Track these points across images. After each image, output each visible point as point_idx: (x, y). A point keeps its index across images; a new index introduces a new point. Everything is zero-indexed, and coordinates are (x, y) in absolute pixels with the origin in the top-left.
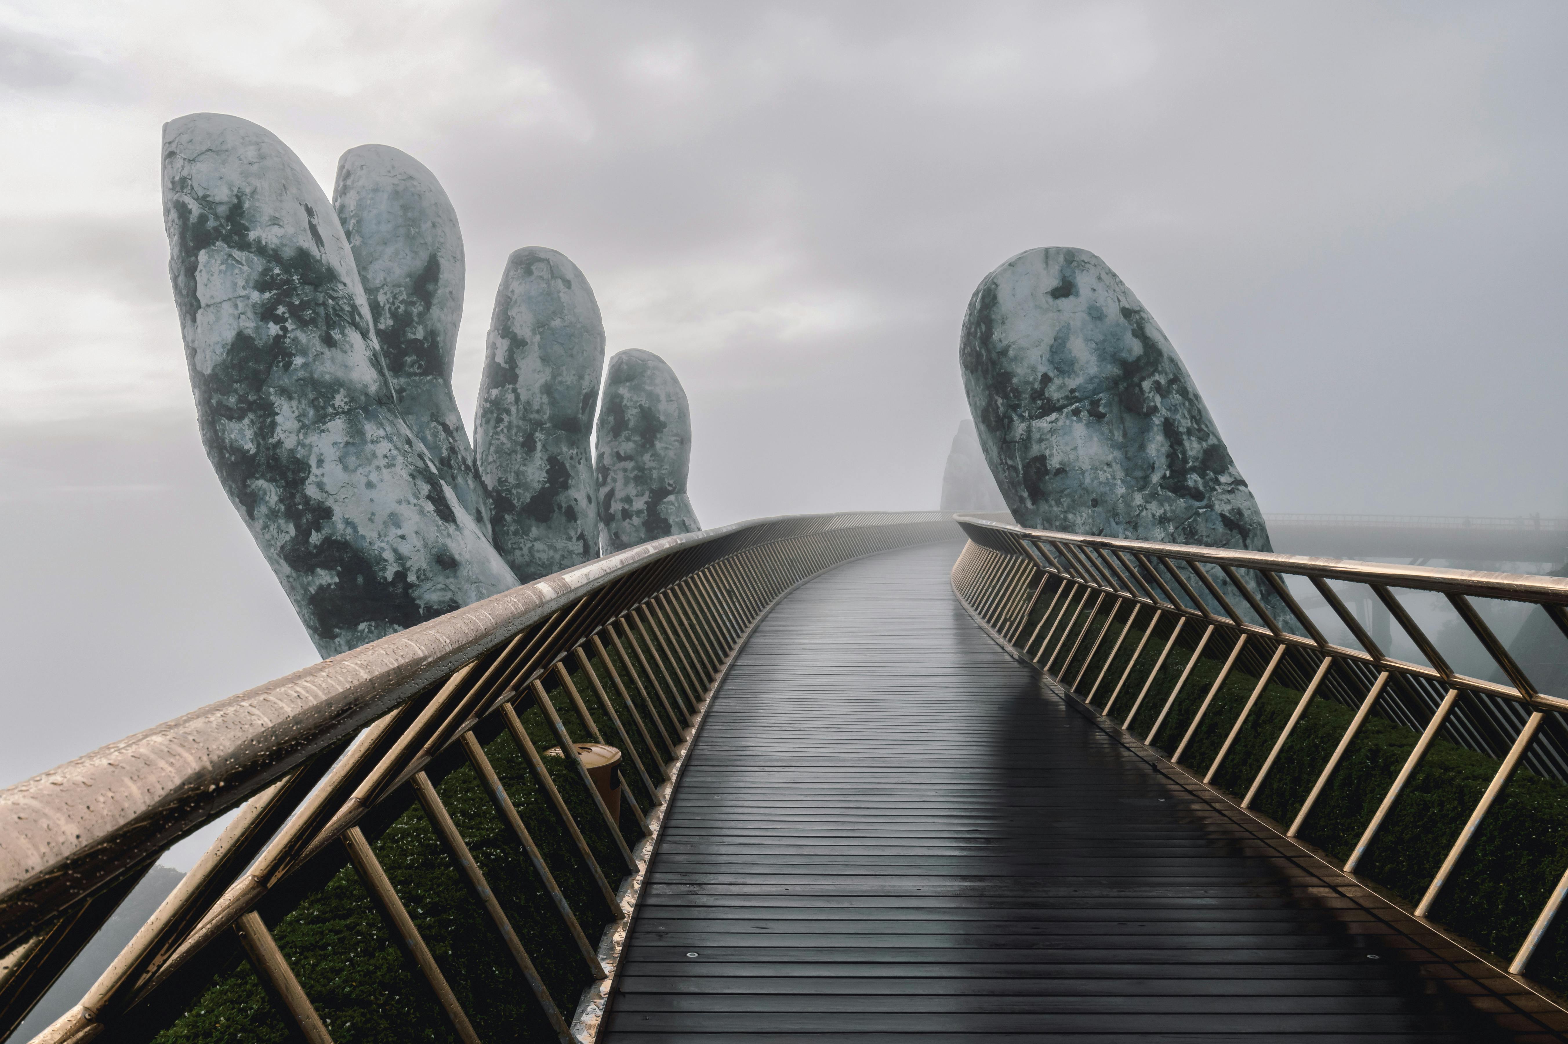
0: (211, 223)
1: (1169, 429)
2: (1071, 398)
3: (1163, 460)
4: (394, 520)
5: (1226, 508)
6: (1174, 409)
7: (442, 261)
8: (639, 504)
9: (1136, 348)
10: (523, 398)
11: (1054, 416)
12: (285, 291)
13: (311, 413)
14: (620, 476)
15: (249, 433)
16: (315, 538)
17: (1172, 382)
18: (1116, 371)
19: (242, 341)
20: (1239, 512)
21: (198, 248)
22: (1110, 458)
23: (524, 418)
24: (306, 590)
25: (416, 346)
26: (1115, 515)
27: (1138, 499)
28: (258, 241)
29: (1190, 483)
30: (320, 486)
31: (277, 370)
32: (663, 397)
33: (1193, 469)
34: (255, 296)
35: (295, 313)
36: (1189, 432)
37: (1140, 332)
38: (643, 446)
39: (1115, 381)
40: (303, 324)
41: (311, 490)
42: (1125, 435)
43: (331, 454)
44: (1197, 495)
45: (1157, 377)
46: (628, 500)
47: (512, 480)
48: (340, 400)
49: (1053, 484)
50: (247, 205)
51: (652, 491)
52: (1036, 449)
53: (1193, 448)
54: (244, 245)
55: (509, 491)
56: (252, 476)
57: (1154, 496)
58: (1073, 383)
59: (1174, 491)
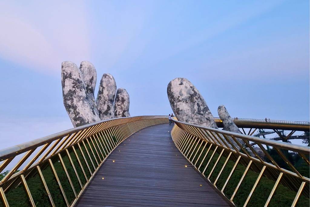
0: (67, 76)
1: (198, 104)
2: (183, 100)
3: (197, 109)
4: (88, 114)
5: (207, 117)
6: (199, 102)
7: (94, 77)
8: (121, 113)
9: (193, 92)
10: (104, 96)
11: (180, 102)
12: (76, 84)
13: (78, 100)
14: (118, 108)
15: (70, 102)
16: (77, 117)
17: (198, 97)
18: (190, 96)
19: (70, 90)
20: (209, 118)
21: (65, 79)
22: (189, 109)
23: (104, 99)
24: (76, 124)
25: (90, 89)
26: (189, 117)
27: (193, 115)
28: (73, 78)
29: (201, 113)
30: (79, 110)
31: (74, 94)
32: (125, 96)
33: (202, 111)
34: (72, 85)
35: (77, 87)
36: (201, 105)
37: (193, 90)
38: (122, 103)
39: (190, 97)
40: (78, 88)
41: (77, 110)
42: (191, 105)
43: (80, 105)
44: (202, 115)
45: (196, 97)
46: (119, 112)
47: (102, 109)
48: (82, 98)
49: (180, 112)
50: (72, 73)
51: (123, 111)
52: (178, 107)
53: (202, 108)
54: (71, 78)
55: (101, 110)
56: (70, 108)
57: (195, 114)
58: (183, 97)
59: (198, 114)
